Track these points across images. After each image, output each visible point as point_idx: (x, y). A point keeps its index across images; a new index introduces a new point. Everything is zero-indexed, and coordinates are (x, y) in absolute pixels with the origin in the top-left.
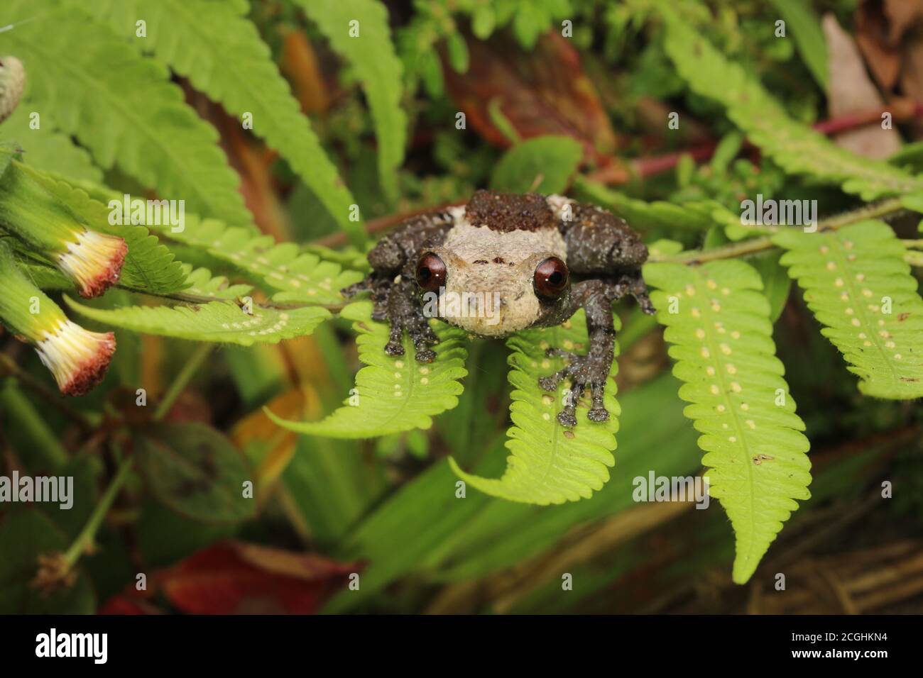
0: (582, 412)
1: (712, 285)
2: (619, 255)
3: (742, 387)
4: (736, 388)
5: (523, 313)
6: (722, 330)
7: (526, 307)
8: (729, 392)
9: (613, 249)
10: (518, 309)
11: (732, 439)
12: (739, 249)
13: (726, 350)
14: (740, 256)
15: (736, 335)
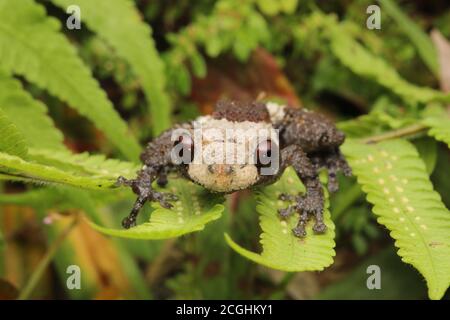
0: (309, 229)
1: (384, 154)
2: (327, 141)
3: (415, 208)
4: (411, 209)
5: (246, 177)
6: (395, 179)
7: (248, 174)
8: (405, 212)
9: (322, 137)
10: (243, 174)
11: (413, 235)
12: (399, 133)
13: (400, 190)
14: (402, 136)
15: (405, 181)
